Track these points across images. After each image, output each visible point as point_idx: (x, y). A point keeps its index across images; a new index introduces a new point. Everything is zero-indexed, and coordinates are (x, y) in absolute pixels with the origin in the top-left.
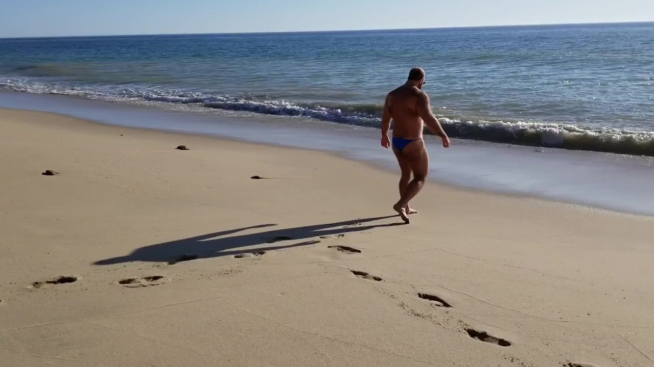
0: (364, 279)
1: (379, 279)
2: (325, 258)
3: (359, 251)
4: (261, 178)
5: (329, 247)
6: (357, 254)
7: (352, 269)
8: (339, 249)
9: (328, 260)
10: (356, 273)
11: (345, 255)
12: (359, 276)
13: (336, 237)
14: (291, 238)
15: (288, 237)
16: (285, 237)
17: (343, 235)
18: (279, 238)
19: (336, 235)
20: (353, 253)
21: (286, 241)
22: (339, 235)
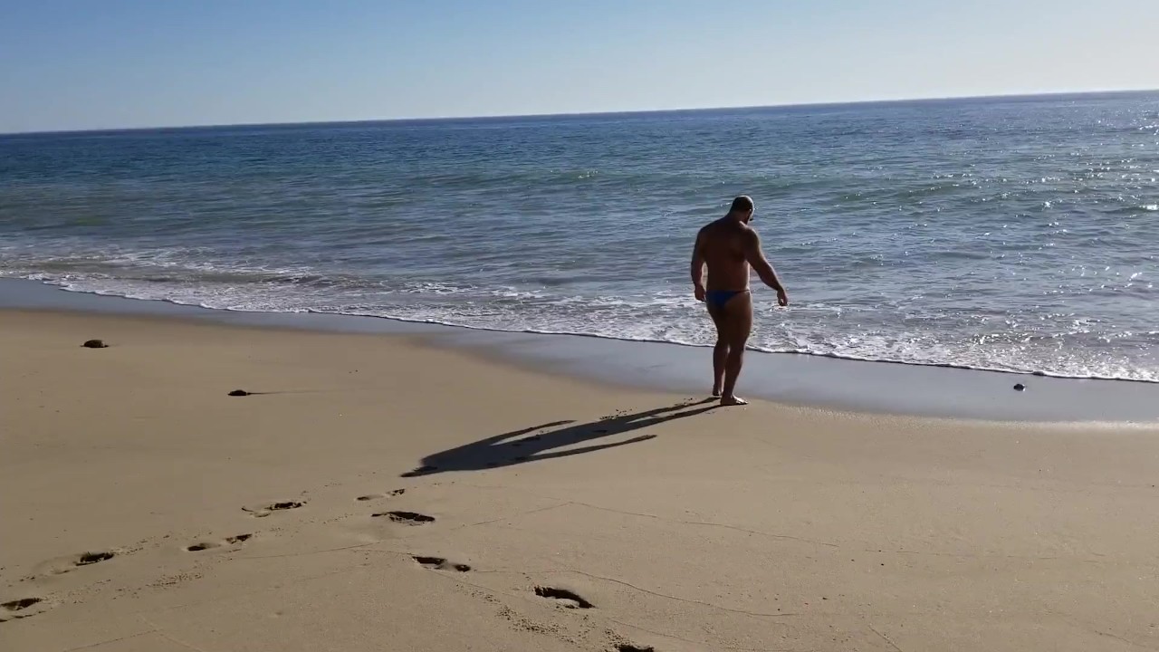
0: (441, 571)
1: (466, 569)
2: (366, 538)
3: (431, 519)
4: (249, 394)
5: (374, 515)
6: (427, 524)
7: (417, 554)
8: (392, 519)
9: (371, 541)
10: (422, 560)
11: (404, 528)
12: (428, 565)
13: (388, 496)
14: (302, 504)
15: (297, 503)
16: (291, 504)
17: (402, 492)
18: (279, 506)
19: (389, 493)
20: (420, 523)
21: (292, 510)
22: (396, 492)
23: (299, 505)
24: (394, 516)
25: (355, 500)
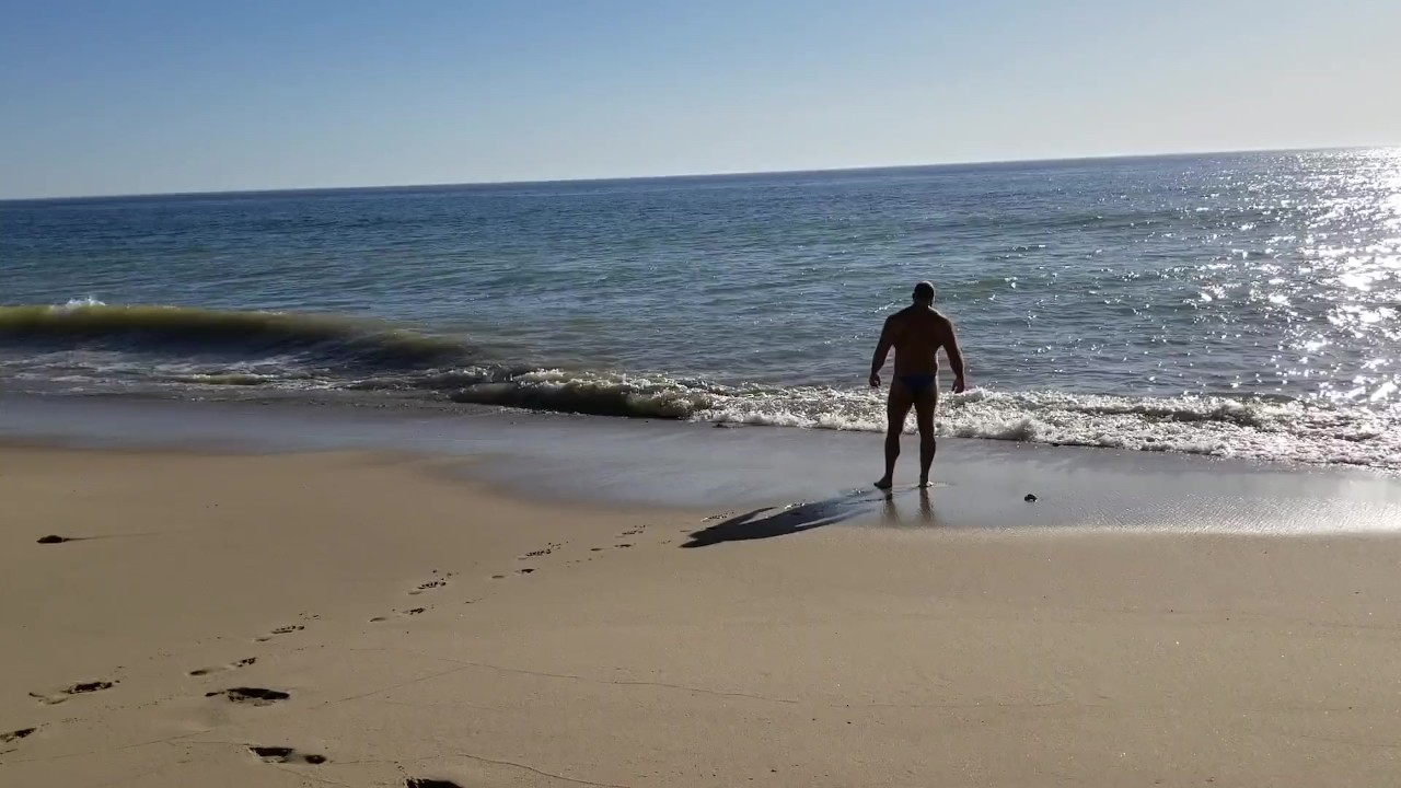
0: (283, 765)
1: (320, 760)
2: (192, 726)
3: (284, 696)
4: (66, 540)
5: (209, 695)
6: (279, 703)
7: (258, 743)
8: (232, 698)
9: (198, 729)
10: (262, 752)
11: (246, 710)
12: (270, 758)
13: (233, 668)
14: (114, 683)
15: (107, 681)
16: (97, 684)
17: (252, 661)
18: (81, 688)
19: (233, 664)
20: (268, 701)
21: (99, 692)
22: (245, 661)
23: (109, 685)
24: (235, 694)
25: (187, 674)
